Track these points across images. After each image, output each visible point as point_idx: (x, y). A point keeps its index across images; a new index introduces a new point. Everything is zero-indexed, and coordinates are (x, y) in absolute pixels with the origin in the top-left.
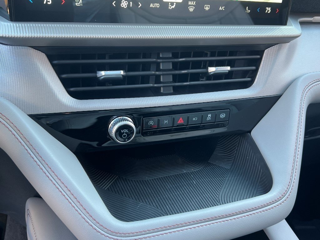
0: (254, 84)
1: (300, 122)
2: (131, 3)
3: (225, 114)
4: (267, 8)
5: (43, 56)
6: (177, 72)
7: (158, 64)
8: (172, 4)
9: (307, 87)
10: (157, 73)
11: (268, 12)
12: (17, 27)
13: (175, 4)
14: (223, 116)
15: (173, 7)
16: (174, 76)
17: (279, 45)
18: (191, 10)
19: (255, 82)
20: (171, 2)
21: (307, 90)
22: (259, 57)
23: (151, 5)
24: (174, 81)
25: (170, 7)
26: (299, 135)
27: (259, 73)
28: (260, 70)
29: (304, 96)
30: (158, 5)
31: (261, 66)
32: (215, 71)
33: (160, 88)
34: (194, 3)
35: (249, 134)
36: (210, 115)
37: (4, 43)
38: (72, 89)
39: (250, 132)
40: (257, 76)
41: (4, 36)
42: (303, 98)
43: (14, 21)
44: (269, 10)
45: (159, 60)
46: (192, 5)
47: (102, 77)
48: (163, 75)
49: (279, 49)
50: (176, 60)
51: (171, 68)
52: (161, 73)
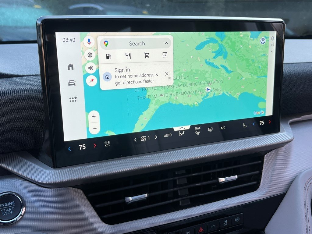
0: (260, 187)
1: (308, 218)
2: (149, 137)
3: (239, 218)
4: (261, 121)
5: (80, 192)
6: (192, 185)
7: (175, 181)
8: (182, 131)
9: (307, 183)
10: (175, 189)
11: (262, 124)
12: (59, 173)
13: (184, 131)
14: (237, 220)
15: (183, 134)
16: (190, 189)
17: (276, 149)
18: (198, 133)
19: (261, 185)
20: (180, 131)
21: (308, 185)
22: (260, 162)
23: (165, 136)
24: (190, 193)
25: (181, 134)
26: (309, 231)
27: (263, 176)
28: (263, 173)
29: (306, 192)
30: (171, 135)
31: (264, 170)
32: (225, 181)
33: (178, 202)
34: (199, 128)
35: (263, 232)
36: (226, 221)
37: (48, 187)
38: (105, 216)
39: (264, 230)
40: (262, 179)
41: (50, 182)
42: (306, 194)
43: (56, 168)
44: (262, 122)
45: (175, 178)
46: (198, 130)
47: (130, 202)
48: (179, 190)
49: (277, 154)
50: (189, 175)
51: (186, 182)
52: (178, 188)
